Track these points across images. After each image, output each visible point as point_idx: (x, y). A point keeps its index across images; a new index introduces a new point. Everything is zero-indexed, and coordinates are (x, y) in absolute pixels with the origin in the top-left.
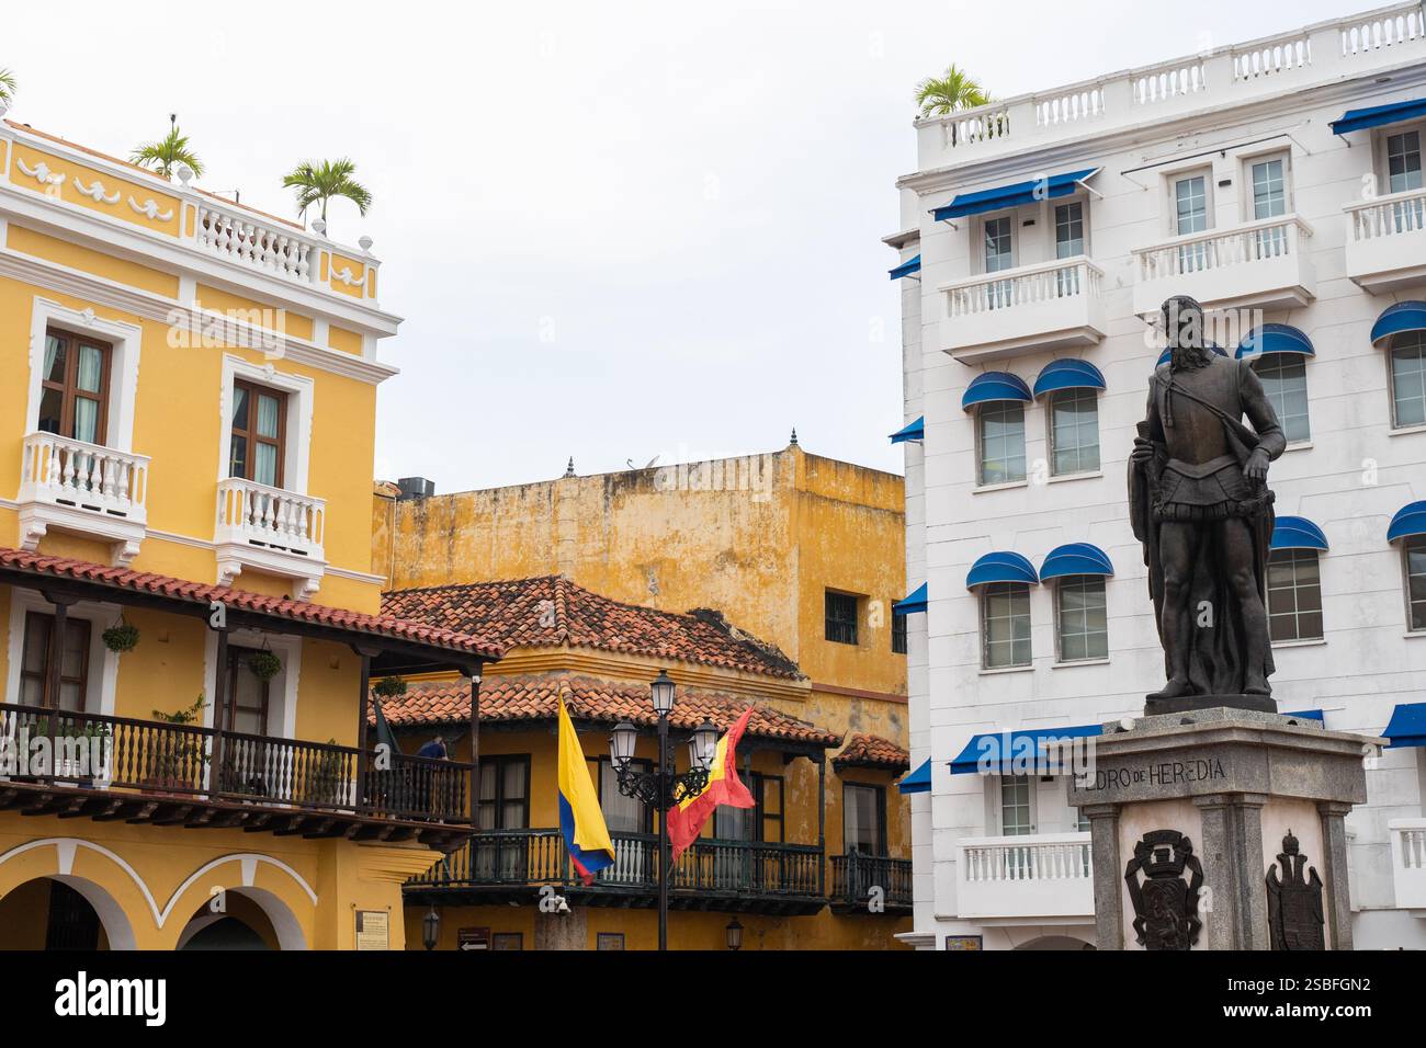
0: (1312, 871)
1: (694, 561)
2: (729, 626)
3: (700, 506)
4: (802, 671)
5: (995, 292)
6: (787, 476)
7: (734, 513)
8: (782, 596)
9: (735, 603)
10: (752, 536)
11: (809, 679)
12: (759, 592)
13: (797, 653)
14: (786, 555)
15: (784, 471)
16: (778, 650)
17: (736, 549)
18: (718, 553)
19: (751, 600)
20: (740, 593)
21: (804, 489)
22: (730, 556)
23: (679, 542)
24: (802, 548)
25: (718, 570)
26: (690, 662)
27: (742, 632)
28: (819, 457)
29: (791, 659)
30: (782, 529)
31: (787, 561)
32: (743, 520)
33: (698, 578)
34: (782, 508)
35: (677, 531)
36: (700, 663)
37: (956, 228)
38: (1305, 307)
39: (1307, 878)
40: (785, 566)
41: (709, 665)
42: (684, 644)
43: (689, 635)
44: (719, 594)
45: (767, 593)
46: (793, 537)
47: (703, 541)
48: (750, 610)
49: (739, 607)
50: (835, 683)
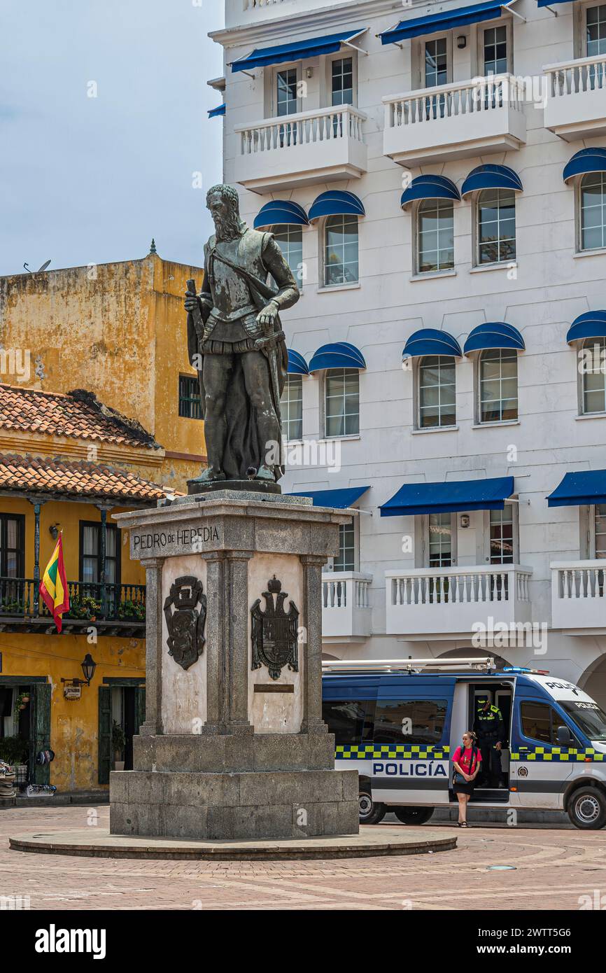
0: (292, 604)
1: (72, 351)
2: (101, 405)
3: (77, 304)
4: (158, 442)
5: (285, 133)
6: (147, 279)
7: (105, 310)
8: (142, 380)
9: (105, 386)
10: (119, 330)
11: (163, 448)
12: (125, 377)
13: (153, 427)
14: (145, 346)
15: (145, 275)
16: (139, 424)
17: (107, 341)
18: (92, 344)
19: (118, 383)
20: (110, 378)
21: (161, 291)
22: (102, 346)
23: (61, 335)
24: (159, 340)
25: (91, 358)
26: (58, 435)
27: (111, 410)
28: (175, 263)
29: (149, 432)
30: (143, 325)
31: (146, 351)
32: (111, 315)
33: (76, 365)
34: (143, 307)
35: (59, 326)
36: (66, 436)
37: (253, 77)
38: (517, 150)
39: (287, 609)
40: (145, 355)
41: (74, 438)
42: (57, 420)
43: (64, 413)
44: (93, 378)
45: (131, 377)
46: (151, 330)
47: (80, 334)
48: (117, 391)
49: (108, 389)
50: (187, 452)
